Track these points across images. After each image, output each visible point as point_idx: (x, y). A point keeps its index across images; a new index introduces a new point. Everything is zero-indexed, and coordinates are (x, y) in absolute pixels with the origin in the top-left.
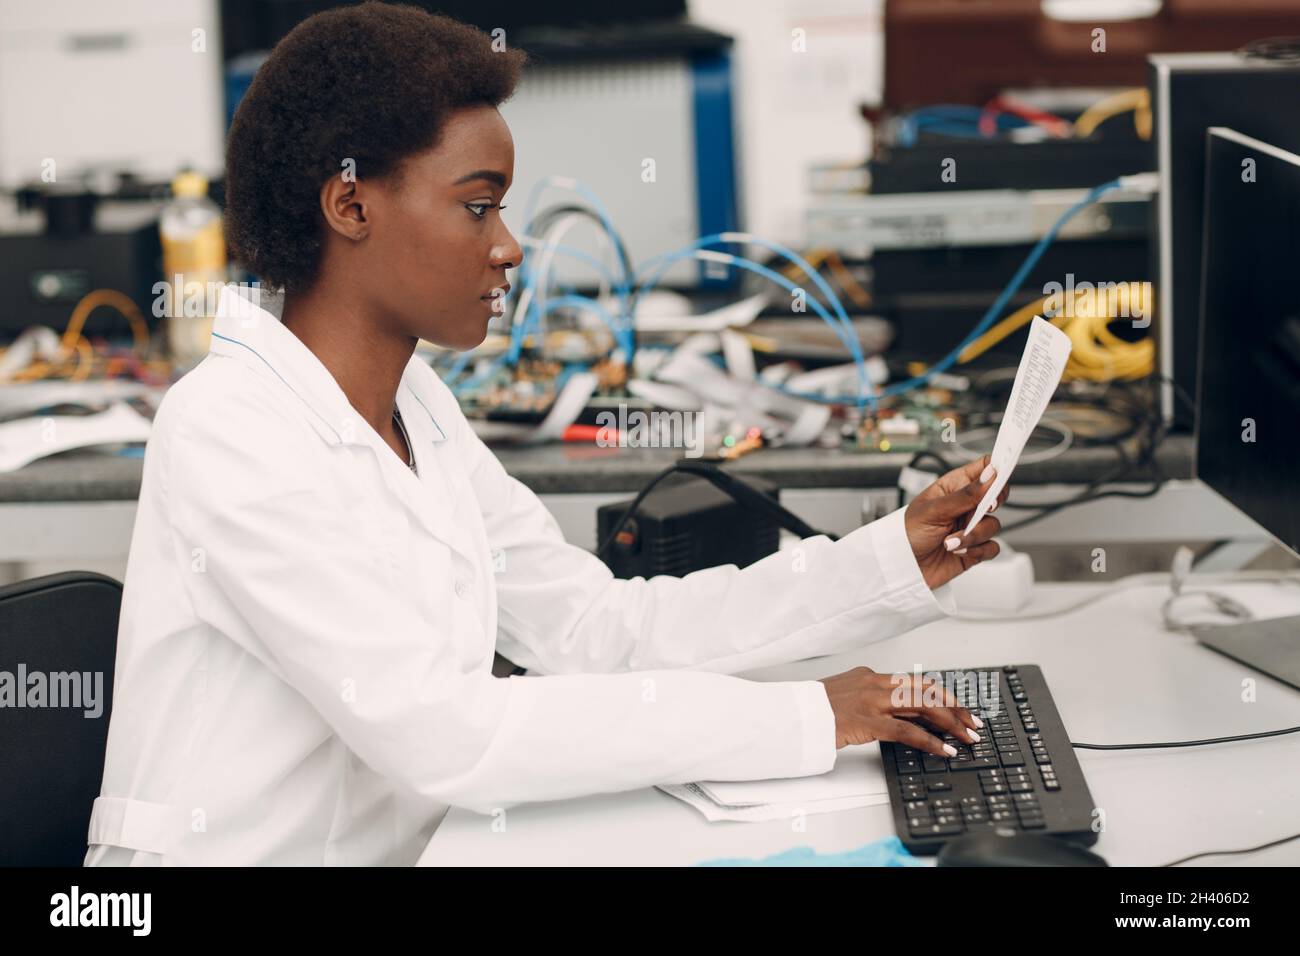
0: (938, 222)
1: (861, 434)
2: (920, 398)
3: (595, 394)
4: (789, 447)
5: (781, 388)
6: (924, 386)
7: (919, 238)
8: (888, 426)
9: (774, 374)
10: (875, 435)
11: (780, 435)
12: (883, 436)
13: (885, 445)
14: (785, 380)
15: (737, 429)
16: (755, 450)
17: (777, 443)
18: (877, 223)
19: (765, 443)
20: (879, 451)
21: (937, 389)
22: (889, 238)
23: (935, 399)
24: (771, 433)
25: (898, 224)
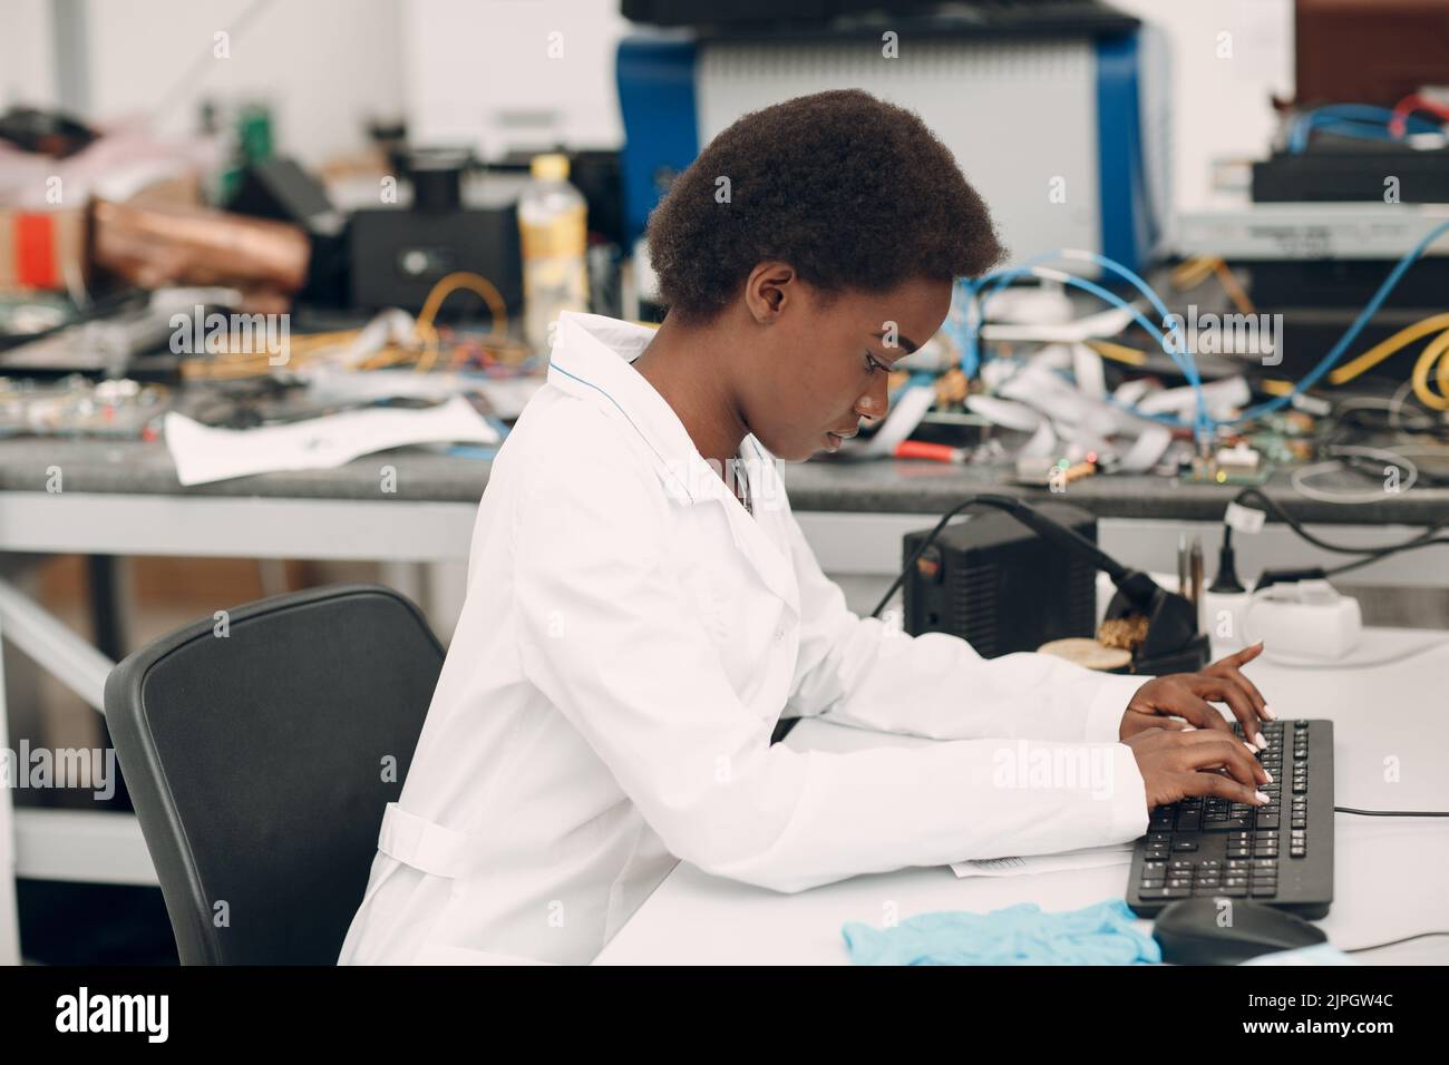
0: (1322, 233)
1: (1198, 465)
2: (1278, 423)
3: (932, 409)
4: (1123, 474)
5: (1133, 410)
6: (1287, 407)
7: (1301, 249)
8: (1225, 456)
9: (1129, 392)
10: (1212, 465)
11: (1117, 461)
12: (1220, 467)
13: (1222, 477)
14: (1140, 399)
15: (1074, 452)
16: (1088, 475)
17: (1111, 469)
18: (1259, 232)
19: (1099, 468)
20: (1215, 483)
21: (1302, 411)
22: (1267, 248)
23: (1294, 424)
24: (1106, 460)
25: (1280, 234)
